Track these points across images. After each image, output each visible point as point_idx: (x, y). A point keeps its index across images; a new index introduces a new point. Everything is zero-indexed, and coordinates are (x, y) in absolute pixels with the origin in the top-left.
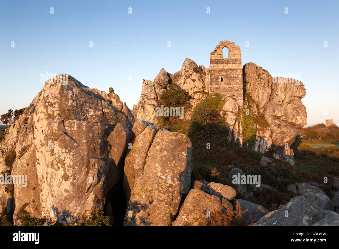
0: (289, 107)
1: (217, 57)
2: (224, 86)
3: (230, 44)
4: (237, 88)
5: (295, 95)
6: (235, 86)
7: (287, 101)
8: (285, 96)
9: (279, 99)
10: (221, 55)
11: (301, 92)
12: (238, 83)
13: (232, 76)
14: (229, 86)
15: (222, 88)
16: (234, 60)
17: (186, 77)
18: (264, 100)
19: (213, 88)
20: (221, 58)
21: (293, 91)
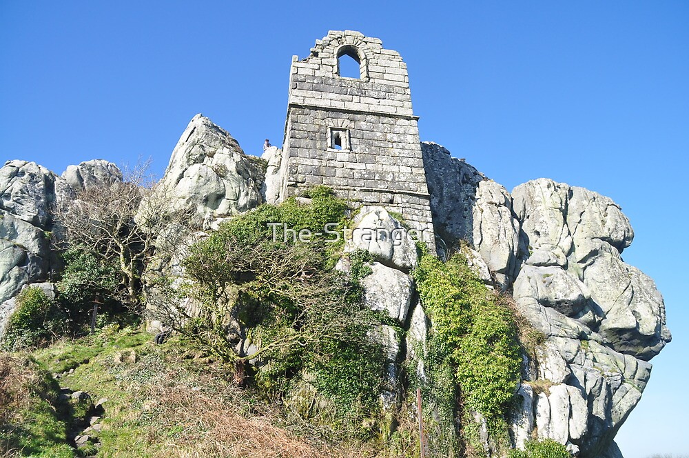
0: (595, 277)
1: (317, 71)
2: (350, 165)
3: (366, 43)
4: (403, 179)
5: (604, 235)
6: (395, 168)
7: (580, 253)
8: (569, 238)
9: (553, 248)
10: (333, 66)
11: (619, 225)
12: (405, 160)
13: (379, 134)
14: (369, 167)
15: (339, 172)
16: (384, 89)
17: (188, 161)
18: (504, 245)
19: (300, 168)
20: (336, 76)
21: (593, 220)
